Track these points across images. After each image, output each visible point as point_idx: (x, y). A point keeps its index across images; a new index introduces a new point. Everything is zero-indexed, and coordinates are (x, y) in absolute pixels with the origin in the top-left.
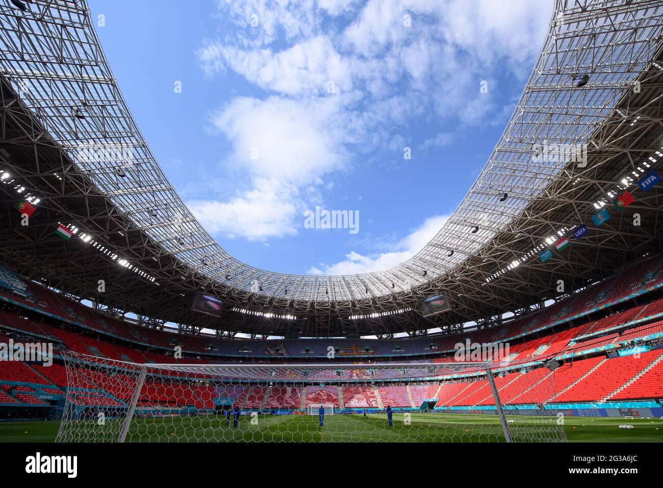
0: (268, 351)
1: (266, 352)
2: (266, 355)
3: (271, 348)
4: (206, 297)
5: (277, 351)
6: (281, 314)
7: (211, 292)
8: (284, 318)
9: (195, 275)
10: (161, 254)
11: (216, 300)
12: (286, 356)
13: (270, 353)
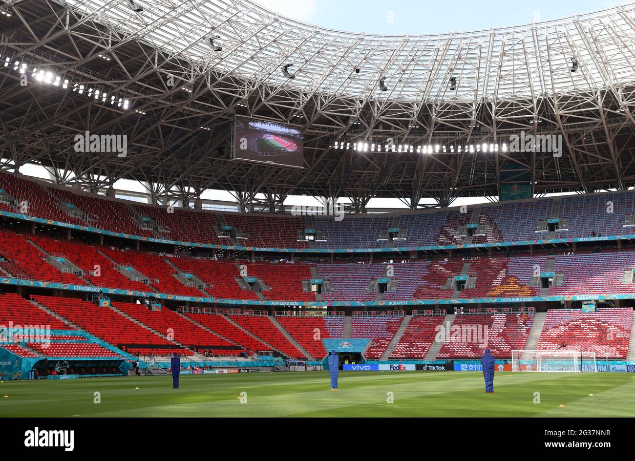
0: (447, 235)
1: (442, 238)
2: (442, 244)
3: (456, 229)
4: (258, 125)
5: (471, 232)
6: (463, 142)
7: (265, 113)
8: (472, 150)
9: (213, 80)
10: (113, 43)
11: (284, 130)
12: (493, 243)
13: (451, 238)
